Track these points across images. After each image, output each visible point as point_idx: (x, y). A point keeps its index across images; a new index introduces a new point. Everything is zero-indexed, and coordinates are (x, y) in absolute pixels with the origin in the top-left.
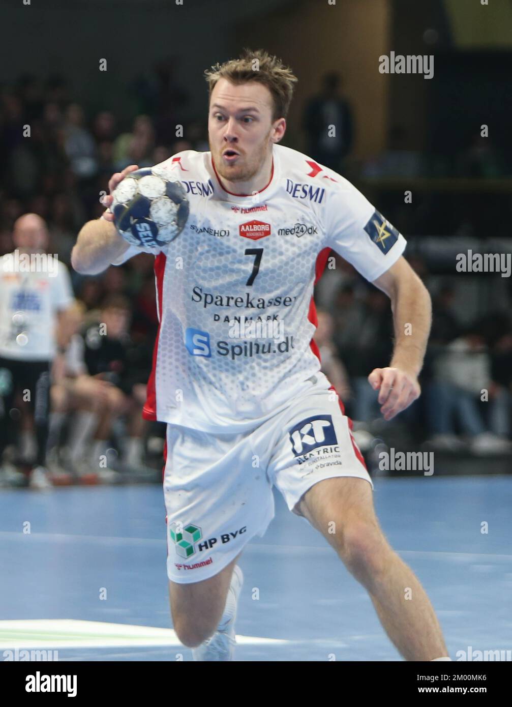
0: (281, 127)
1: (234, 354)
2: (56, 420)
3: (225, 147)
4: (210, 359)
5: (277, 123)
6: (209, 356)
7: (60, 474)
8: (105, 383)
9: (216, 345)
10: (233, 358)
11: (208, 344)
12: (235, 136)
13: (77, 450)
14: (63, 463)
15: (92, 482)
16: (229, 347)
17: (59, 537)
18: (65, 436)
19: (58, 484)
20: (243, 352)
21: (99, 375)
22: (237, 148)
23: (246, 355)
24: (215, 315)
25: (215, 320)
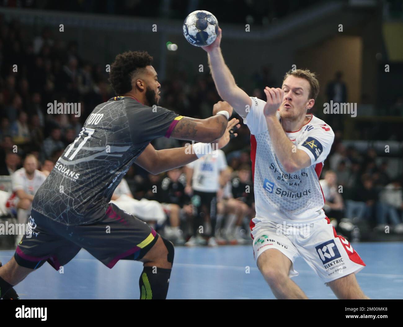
0: (312, 103)
1: (282, 194)
2: (219, 217)
3: (286, 102)
4: (272, 194)
5: (311, 100)
6: (272, 192)
7: (221, 240)
8: (241, 202)
9: (276, 189)
10: (282, 196)
11: (272, 188)
12: (291, 98)
13: (228, 230)
14: (222, 235)
15: (235, 243)
16: (281, 191)
17: (220, 267)
18: (223, 224)
19: (220, 244)
20: (287, 195)
21: (238, 198)
22: (291, 103)
23: (288, 196)
24: (279, 177)
25: (278, 179)
